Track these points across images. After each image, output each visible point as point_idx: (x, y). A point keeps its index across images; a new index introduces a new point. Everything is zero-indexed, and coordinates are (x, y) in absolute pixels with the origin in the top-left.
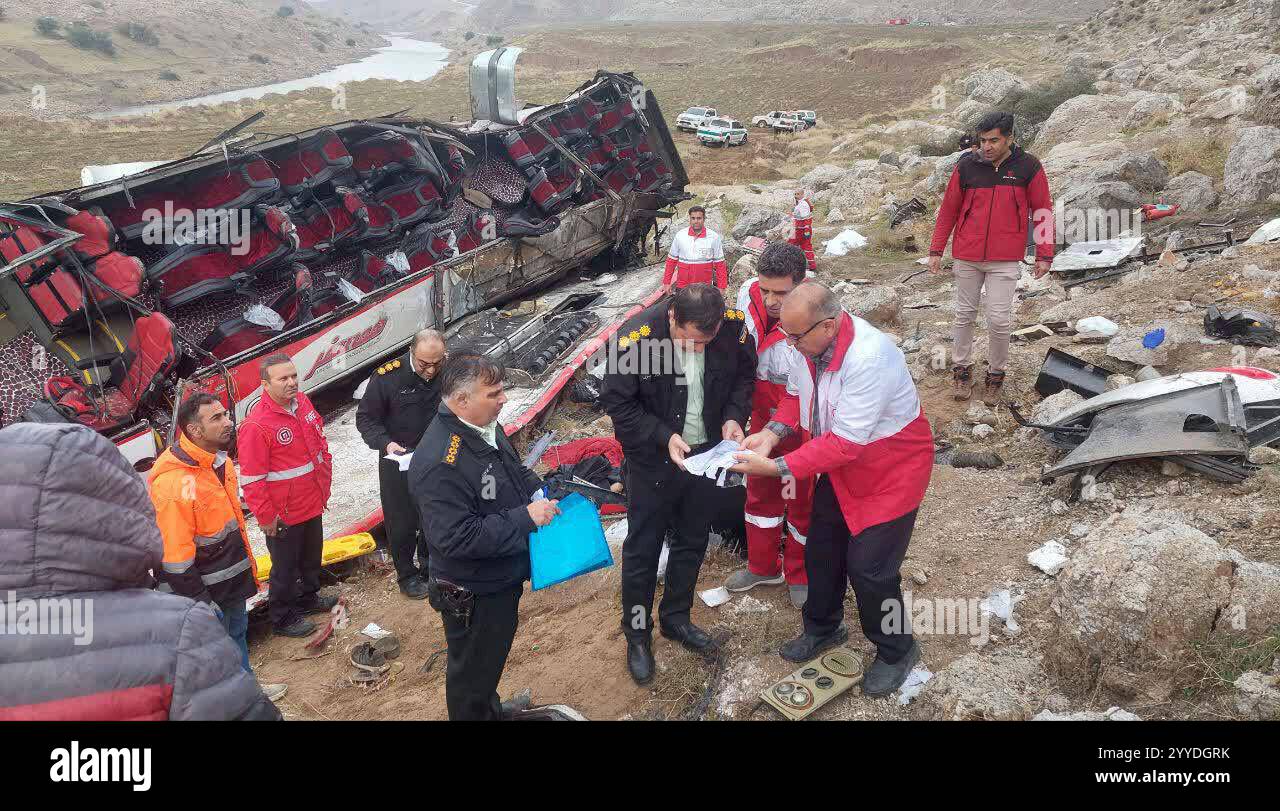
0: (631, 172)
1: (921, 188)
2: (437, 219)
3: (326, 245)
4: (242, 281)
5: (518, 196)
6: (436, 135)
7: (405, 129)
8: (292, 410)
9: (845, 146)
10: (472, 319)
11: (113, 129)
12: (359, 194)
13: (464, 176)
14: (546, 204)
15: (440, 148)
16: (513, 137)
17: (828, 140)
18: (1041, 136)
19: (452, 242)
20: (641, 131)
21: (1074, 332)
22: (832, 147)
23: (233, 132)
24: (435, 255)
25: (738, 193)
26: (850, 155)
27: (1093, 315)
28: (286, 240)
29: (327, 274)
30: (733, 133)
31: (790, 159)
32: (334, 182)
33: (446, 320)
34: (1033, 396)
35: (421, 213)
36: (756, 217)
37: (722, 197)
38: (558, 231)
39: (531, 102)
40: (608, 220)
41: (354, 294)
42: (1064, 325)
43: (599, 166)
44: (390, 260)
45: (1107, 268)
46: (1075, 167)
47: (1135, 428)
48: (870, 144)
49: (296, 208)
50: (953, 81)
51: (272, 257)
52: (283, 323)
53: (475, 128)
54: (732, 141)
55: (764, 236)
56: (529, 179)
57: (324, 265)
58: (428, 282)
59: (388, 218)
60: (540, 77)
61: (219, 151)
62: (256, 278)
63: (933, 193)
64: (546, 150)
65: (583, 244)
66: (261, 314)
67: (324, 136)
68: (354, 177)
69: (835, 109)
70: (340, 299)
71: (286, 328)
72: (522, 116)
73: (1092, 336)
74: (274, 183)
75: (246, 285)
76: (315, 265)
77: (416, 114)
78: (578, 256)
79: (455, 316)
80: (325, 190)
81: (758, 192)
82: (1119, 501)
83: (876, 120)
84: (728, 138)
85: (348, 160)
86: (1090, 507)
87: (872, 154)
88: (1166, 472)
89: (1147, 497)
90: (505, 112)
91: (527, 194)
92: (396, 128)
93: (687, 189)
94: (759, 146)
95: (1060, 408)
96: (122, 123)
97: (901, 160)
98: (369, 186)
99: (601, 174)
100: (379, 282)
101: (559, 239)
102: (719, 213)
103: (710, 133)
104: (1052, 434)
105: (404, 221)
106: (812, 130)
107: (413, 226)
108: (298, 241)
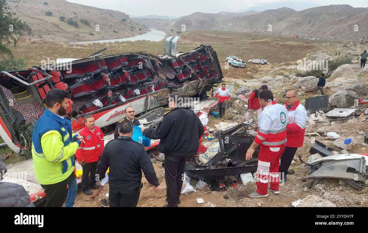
0: (206, 73)
1: (294, 86)
2: (150, 81)
3: (118, 85)
4: (94, 93)
5: (173, 77)
6: (152, 58)
7: (144, 56)
8: (92, 131)
9: (275, 71)
10: (155, 110)
11: (74, 47)
12: (129, 73)
13: (159, 70)
14: (181, 80)
15: (153, 62)
16: (174, 61)
17: (270, 69)
18: (333, 75)
19: (153, 88)
20: (211, 62)
21: (326, 136)
22: (271, 71)
23: (98, 53)
24: (148, 91)
25: (240, 81)
26: (275, 74)
27: (333, 132)
28: (107, 83)
29: (116, 93)
30: (242, 64)
31: (258, 73)
32: (123, 69)
33: (148, 109)
34: (309, 154)
35: (145, 79)
36: (243, 89)
37: (235, 82)
38: (183, 88)
39: (181, 51)
40: (198, 86)
41: (123, 99)
42: (323, 133)
43: (197, 71)
44: (135, 91)
45: (344, 117)
46: (341, 85)
47: (332, 168)
48: (282, 71)
49: (111, 75)
50: (310, 55)
51: (103, 87)
52: (103, 105)
53: (164, 57)
54: (241, 66)
55: (245, 95)
56: (177, 73)
57: (116, 91)
58: (144, 98)
59: (136, 80)
60: (190, 43)
61: (93, 58)
62: (97, 92)
63: (297, 88)
64: (183, 65)
65: (190, 92)
66: (98, 103)
67: (121, 56)
68: (128, 68)
69: (274, 60)
70: (120, 100)
71: (103, 107)
72: (177, 55)
73: (331, 138)
74: (106, 67)
75: (95, 94)
76: (113, 90)
77: (148, 52)
78: (188, 95)
79: (151, 108)
80: (120, 71)
81: (246, 82)
82: (324, 190)
83: (286, 65)
84: (240, 65)
85: (127, 63)
86: (315, 191)
87: (282, 74)
88: (340, 184)
89: (333, 190)
90: (173, 54)
91: (176, 77)
92: (142, 56)
93: (223, 79)
94: (249, 68)
95: (315, 158)
96: (77, 45)
97: (290, 77)
98: (132, 70)
99: (198, 73)
100: (131, 97)
101: (183, 90)
102: (233, 87)
103: (235, 64)
104: (310, 167)
105: (141, 81)
106: (266, 65)
107: (142, 83)
108: (110, 84)
